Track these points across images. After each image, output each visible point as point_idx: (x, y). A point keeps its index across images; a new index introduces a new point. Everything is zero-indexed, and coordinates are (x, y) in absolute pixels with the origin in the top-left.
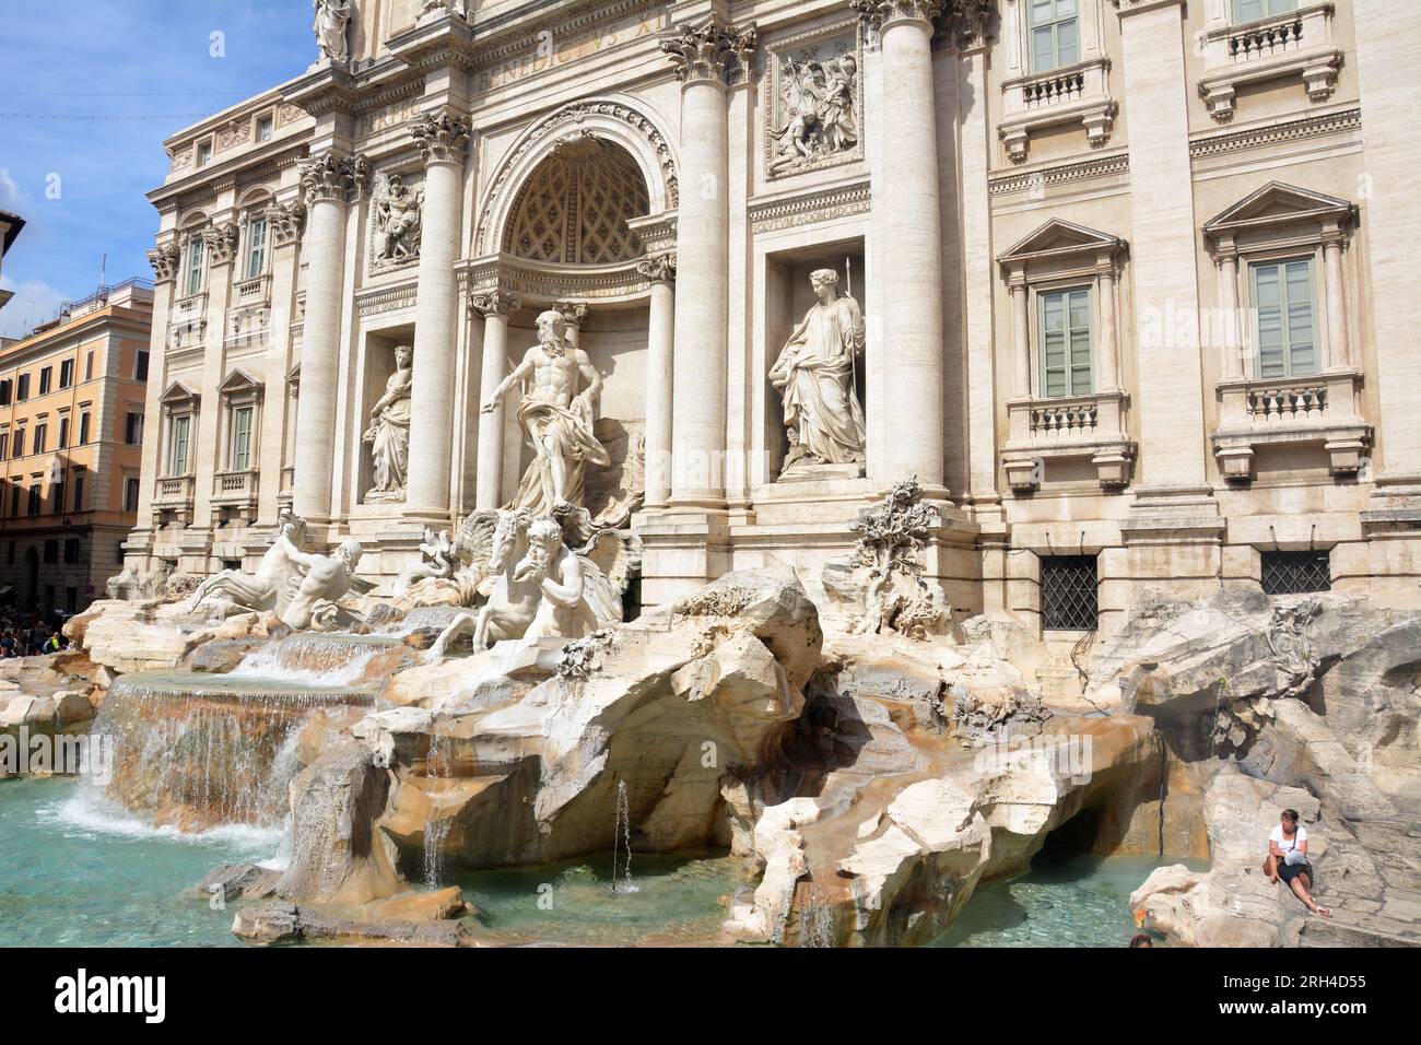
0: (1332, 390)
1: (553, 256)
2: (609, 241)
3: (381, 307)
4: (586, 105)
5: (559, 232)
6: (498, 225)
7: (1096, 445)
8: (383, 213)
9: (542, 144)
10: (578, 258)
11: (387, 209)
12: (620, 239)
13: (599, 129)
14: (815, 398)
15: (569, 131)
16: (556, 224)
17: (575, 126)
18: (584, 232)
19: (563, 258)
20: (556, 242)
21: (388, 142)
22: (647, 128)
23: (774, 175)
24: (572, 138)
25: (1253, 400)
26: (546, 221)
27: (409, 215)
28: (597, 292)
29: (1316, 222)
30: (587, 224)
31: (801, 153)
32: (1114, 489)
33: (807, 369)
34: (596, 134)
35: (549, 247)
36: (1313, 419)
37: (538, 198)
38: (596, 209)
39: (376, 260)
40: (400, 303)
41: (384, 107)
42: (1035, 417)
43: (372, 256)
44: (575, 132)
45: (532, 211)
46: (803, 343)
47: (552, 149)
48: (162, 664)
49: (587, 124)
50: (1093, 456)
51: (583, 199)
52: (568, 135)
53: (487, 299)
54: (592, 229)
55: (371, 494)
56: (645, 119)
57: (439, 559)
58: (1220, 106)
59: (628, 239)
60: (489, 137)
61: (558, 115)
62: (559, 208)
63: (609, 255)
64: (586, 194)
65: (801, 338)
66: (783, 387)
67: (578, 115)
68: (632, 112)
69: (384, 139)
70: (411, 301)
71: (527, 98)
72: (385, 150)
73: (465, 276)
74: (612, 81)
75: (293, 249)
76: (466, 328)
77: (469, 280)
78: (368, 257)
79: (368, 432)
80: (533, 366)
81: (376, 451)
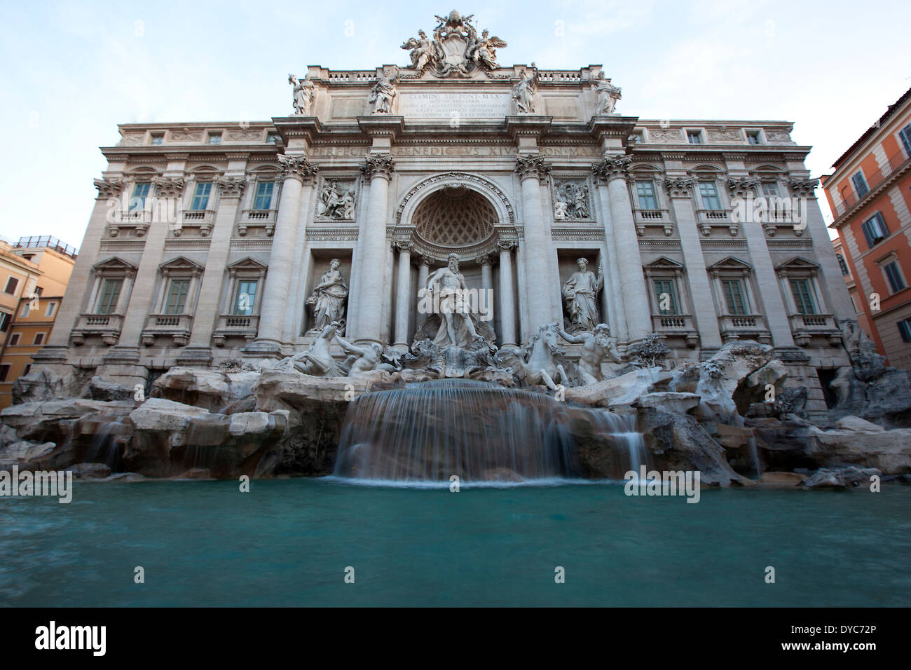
0: (756, 320)
2: (442, 235)
3: (323, 238)
4: (462, 174)
7: (688, 332)
8: (327, 194)
9: (436, 185)
13: (469, 185)
14: (584, 307)
15: (454, 183)
18: (433, 229)
21: (334, 162)
22: (496, 190)
23: (558, 220)
24: (455, 186)
25: (733, 321)
28: (438, 255)
29: (741, 270)
30: (435, 226)
31: (566, 215)
32: (692, 347)
33: (582, 293)
34: (467, 187)
36: (752, 328)
38: (441, 221)
39: (319, 215)
40: (338, 238)
41: (332, 146)
42: (662, 321)
44: (457, 184)
46: (575, 285)
47: (442, 187)
49: (463, 182)
50: (686, 336)
51: (437, 214)
52: (452, 184)
53: (404, 244)
54: (437, 228)
55: (312, 331)
56: (495, 187)
58: (706, 232)
59: (452, 236)
60: (401, 175)
61: (447, 175)
63: (442, 239)
64: (439, 213)
65: (573, 283)
66: (571, 300)
67: (458, 177)
68: (488, 182)
69: (332, 160)
70: (346, 238)
71: (428, 164)
72: (331, 165)
73: (392, 231)
74: (477, 168)
75: (236, 201)
76: (390, 255)
77: (393, 234)
78: (313, 213)
79: (311, 299)
80: (444, 276)
81: (317, 309)
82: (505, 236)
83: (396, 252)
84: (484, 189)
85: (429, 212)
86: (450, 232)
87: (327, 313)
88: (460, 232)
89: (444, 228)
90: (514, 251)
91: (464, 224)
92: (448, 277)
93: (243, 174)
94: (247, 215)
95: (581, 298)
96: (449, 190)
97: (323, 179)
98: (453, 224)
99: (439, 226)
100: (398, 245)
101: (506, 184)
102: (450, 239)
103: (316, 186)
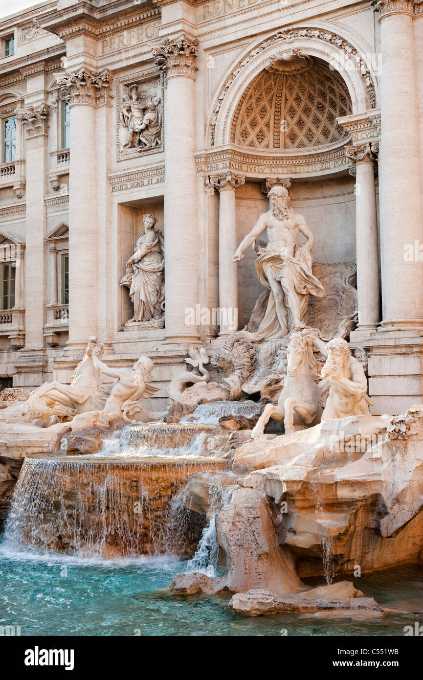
1: (264, 143)
3: (129, 185)
4: (296, 30)
5: (267, 125)
6: (225, 123)
8: (126, 113)
9: (260, 61)
10: (282, 144)
11: (129, 110)
12: (313, 129)
13: (306, 49)
15: (283, 50)
16: (266, 119)
17: (286, 47)
19: (271, 146)
20: (266, 133)
21: (127, 59)
22: (347, 48)
24: (286, 56)
26: (258, 118)
27: (150, 115)
34: (303, 53)
35: (261, 136)
37: (253, 100)
38: (296, 108)
39: (122, 149)
40: (146, 182)
41: (123, 31)
43: (118, 146)
44: (287, 51)
45: (249, 110)
47: (267, 64)
48: (40, 449)
49: (296, 45)
51: (286, 100)
52: (281, 53)
55: (129, 324)
56: (344, 41)
57: (202, 369)
60: (213, 55)
61: (273, 37)
62: (268, 107)
63: (305, 141)
64: (288, 96)
67: (288, 38)
68: (333, 35)
69: (124, 56)
70: (154, 180)
71: (245, 25)
72: (125, 64)
73: (203, 160)
74: (317, 11)
75: (41, 140)
76: (205, 199)
77: (206, 163)
78: (115, 147)
79: (125, 279)
80: (265, 227)
81: (132, 291)
82: (359, 135)
83: (216, 191)
87: (142, 297)
89: (304, 118)
93: (42, 96)
94: (55, 158)
97: (122, 87)
98: (318, 108)
101: (360, 29)
102: (318, 134)
103: (114, 102)
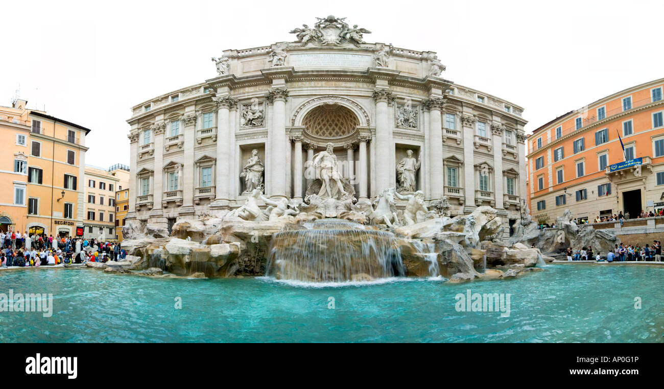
0: (491, 194)
2: (322, 131)
3: (246, 138)
4: (336, 97)
9: (318, 103)
13: (341, 103)
14: (409, 178)
15: (331, 101)
23: (397, 127)
24: (331, 103)
30: (317, 126)
31: (402, 125)
32: (461, 204)
33: (408, 170)
34: (339, 104)
36: (488, 198)
38: (321, 123)
40: (255, 137)
41: (245, 87)
42: (448, 190)
46: (404, 165)
47: (322, 104)
49: (336, 101)
51: (319, 119)
53: (297, 137)
54: (318, 128)
55: (244, 192)
56: (358, 104)
59: (328, 132)
60: (294, 98)
65: (403, 163)
66: (401, 173)
67: (333, 99)
68: (353, 102)
69: (246, 95)
70: (260, 137)
71: (312, 91)
73: (289, 130)
74: (346, 94)
76: (289, 145)
77: (290, 132)
79: (243, 174)
80: (324, 156)
81: (247, 179)
82: (363, 133)
83: (293, 142)
84: (351, 106)
85: (313, 118)
86: (327, 129)
87: (252, 181)
88: (334, 129)
89: (323, 127)
90: (368, 143)
91: (336, 125)
92: (327, 156)
95: (407, 173)
96: (327, 105)
98: (329, 125)
99: (320, 127)
100: (294, 138)
101: (366, 104)
